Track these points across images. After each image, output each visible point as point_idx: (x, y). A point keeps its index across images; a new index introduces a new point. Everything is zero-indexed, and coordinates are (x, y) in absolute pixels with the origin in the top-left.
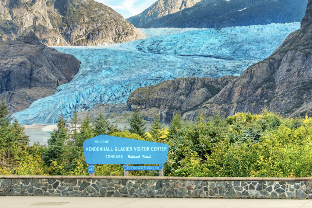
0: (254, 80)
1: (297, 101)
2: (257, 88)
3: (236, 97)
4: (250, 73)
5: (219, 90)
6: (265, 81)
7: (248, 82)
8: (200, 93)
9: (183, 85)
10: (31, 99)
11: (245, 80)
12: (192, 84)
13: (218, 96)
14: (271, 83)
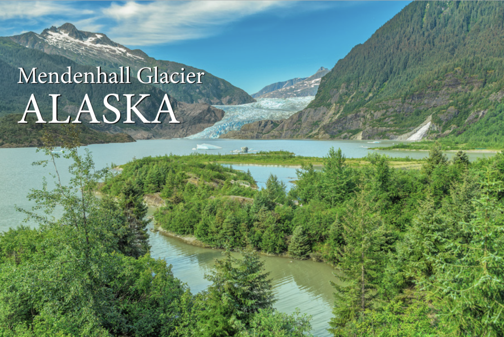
0: (293, 121)
1: (311, 130)
2: (294, 124)
3: (285, 128)
4: (292, 118)
5: (279, 125)
6: (297, 121)
7: (291, 122)
8: (269, 126)
9: (263, 123)
10: (204, 128)
11: (289, 121)
12: (267, 122)
13: (278, 127)
14: (300, 122)
